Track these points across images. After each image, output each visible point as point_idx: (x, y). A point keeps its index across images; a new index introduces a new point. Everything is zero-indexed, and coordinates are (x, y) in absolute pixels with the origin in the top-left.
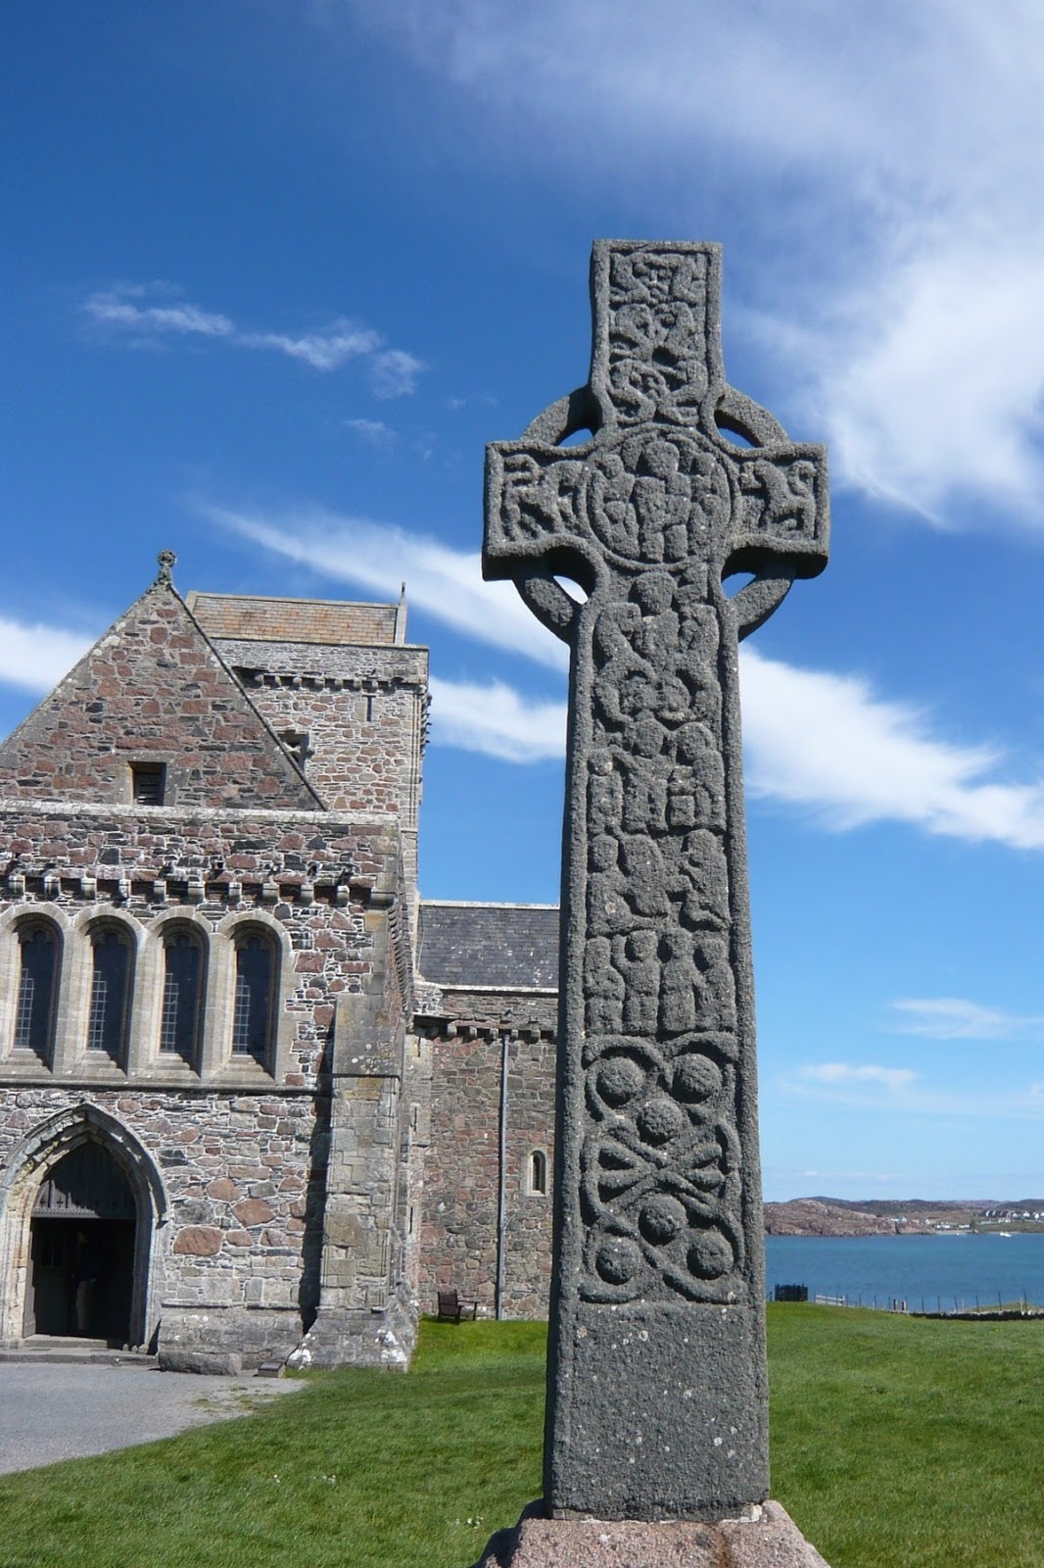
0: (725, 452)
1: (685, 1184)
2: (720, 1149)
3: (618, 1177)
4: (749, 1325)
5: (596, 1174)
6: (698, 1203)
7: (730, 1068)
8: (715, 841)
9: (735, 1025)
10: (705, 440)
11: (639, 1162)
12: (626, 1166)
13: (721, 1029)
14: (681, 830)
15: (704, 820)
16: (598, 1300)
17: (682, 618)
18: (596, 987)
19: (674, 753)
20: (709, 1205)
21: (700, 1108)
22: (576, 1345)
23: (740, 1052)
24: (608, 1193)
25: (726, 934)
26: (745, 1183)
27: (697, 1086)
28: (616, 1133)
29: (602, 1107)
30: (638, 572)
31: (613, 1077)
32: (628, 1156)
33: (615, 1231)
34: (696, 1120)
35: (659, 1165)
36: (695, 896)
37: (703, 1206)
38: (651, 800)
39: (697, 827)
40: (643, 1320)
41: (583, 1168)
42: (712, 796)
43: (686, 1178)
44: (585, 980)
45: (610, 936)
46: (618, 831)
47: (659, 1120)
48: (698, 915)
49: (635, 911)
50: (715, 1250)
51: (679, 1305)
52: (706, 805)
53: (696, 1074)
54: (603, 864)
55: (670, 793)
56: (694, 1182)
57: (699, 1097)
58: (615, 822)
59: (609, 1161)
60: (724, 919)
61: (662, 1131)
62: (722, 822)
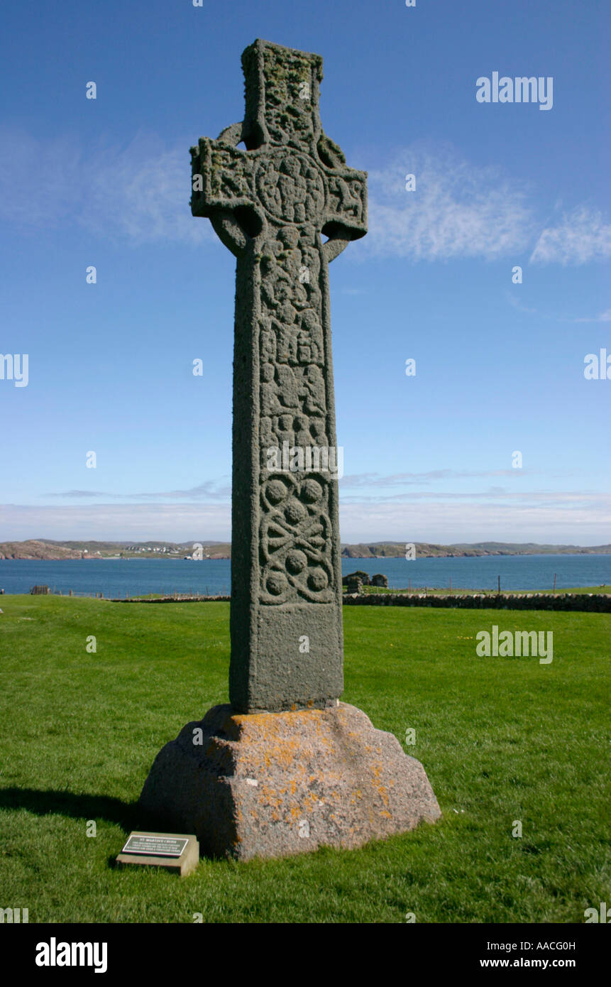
0: (322, 169)
1: (307, 544)
2: (323, 527)
3: (276, 541)
4: (335, 613)
5: (267, 540)
6: (312, 554)
7: (326, 486)
8: (319, 371)
10: (313, 161)
11: (286, 534)
12: (280, 535)
14: (304, 364)
15: (315, 360)
16: (269, 604)
17: (303, 253)
18: (266, 443)
19: (300, 323)
20: (318, 555)
21: (313, 507)
22: (259, 627)
24: (272, 549)
25: (324, 419)
26: (333, 543)
27: (313, 495)
28: (275, 519)
29: (269, 505)
30: (282, 226)
31: (275, 490)
32: (282, 531)
33: (275, 568)
34: (311, 512)
35: (296, 535)
36: (311, 399)
37: (315, 555)
38: (290, 347)
39: (312, 363)
40: (290, 612)
41: (261, 536)
42: (318, 348)
43: (308, 541)
44: (260, 439)
45: (271, 416)
46: (275, 362)
47: (296, 512)
48: (313, 408)
49: (283, 404)
50: (321, 577)
51: (304, 605)
52: (316, 351)
53: (312, 489)
54: (268, 379)
55: (299, 344)
56: (312, 544)
57: (312, 501)
58: (274, 357)
59: (273, 533)
60: (324, 411)
61: (297, 517)
62: (322, 362)
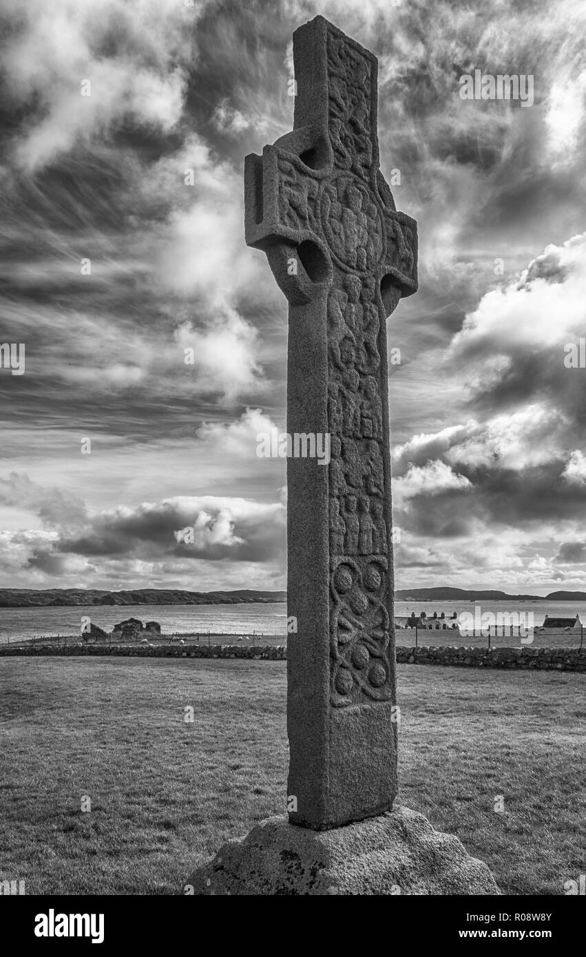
0: (382, 208)
1: (370, 638)
2: (382, 620)
3: (345, 637)
5: (337, 635)
6: (374, 649)
7: (384, 575)
8: (379, 448)
9: (387, 553)
10: (373, 196)
11: (353, 628)
12: (347, 630)
13: (382, 554)
14: (367, 439)
15: (376, 435)
16: (339, 706)
17: (365, 309)
18: (335, 527)
19: (363, 391)
20: (377, 652)
21: (373, 597)
22: (331, 732)
23: (389, 567)
24: (341, 646)
25: (382, 501)
26: (390, 637)
27: (372, 584)
28: (343, 612)
29: (337, 596)
30: (347, 272)
31: (343, 580)
32: (350, 625)
33: (343, 667)
34: (372, 603)
35: (360, 629)
36: (372, 479)
37: (376, 650)
38: (355, 418)
39: (373, 438)
41: (332, 632)
42: (379, 422)
43: (370, 635)
44: (330, 522)
45: (338, 498)
46: (341, 436)
47: (360, 603)
48: (374, 490)
49: (349, 484)
51: (369, 704)
52: (376, 425)
55: (362, 416)
56: (373, 638)
57: (373, 590)
58: (340, 429)
59: (342, 628)
60: (382, 492)
61: (360, 610)
62: (382, 437)
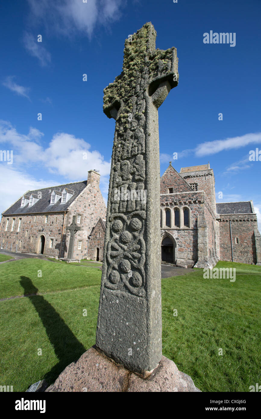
1: (130, 256)
2: (139, 247)
3: (115, 253)
5: (110, 252)
6: (134, 263)
7: (144, 221)
8: (142, 156)
9: (145, 209)
11: (120, 249)
12: (117, 250)
13: (141, 209)
14: (135, 156)
15: (139, 152)
16: (108, 288)
18: (113, 201)
19: (134, 137)
20: (136, 263)
21: (136, 234)
22: (103, 300)
23: (146, 216)
24: (112, 257)
25: (144, 182)
26: (146, 258)
27: (134, 227)
28: (115, 240)
29: (113, 233)
31: (115, 225)
32: (118, 247)
33: (114, 268)
34: (135, 237)
35: (125, 250)
36: (137, 173)
38: (128, 151)
39: (138, 154)
40: (117, 296)
41: (107, 250)
42: (142, 145)
43: (131, 254)
44: (111, 199)
45: (117, 187)
46: (121, 160)
48: (137, 178)
49: (123, 180)
50: (137, 278)
51: (126, 294)
52: (140, 148)
53: (134, 224)
54: (117, 169)
55: (132, 147)
56: (132, 256)
57: (135, 230)
58: (120, 158)
59: (113, 248)
60: (143, 177)
61: (125, 240)
62: (144, 151)
